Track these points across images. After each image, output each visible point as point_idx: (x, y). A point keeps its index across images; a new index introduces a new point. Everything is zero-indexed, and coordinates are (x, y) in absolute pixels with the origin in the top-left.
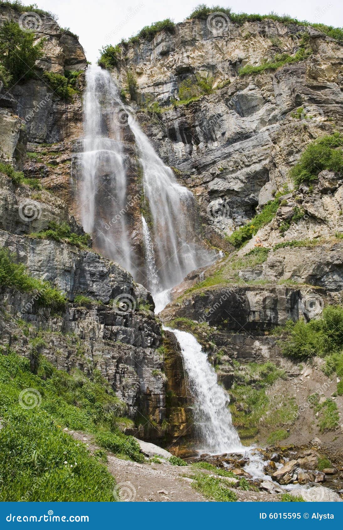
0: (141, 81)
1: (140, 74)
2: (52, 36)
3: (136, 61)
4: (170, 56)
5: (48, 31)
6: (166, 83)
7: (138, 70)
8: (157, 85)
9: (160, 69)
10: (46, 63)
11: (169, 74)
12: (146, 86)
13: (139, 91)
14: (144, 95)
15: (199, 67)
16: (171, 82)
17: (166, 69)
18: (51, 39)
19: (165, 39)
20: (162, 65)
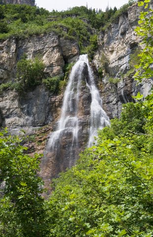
0: (112, 57)
1: (112, 52)
2: (54, 48)
3: (109, 43)
4: (127, 35)
5: (52, 45)
6: (125, 56)
7: (110, 49)
8: (120, 59)
9: (122, 45)
10: (51, 68)
11: (126, 49)
12: (114, 61)
13: (110, 66)
14: (113, 68)
15: (140, 41)
16: (128, 55)
17: (125, 46)
18: (54, 49)
19: (123, 22)
20: (123, 42)
